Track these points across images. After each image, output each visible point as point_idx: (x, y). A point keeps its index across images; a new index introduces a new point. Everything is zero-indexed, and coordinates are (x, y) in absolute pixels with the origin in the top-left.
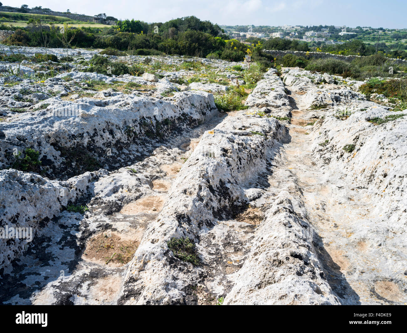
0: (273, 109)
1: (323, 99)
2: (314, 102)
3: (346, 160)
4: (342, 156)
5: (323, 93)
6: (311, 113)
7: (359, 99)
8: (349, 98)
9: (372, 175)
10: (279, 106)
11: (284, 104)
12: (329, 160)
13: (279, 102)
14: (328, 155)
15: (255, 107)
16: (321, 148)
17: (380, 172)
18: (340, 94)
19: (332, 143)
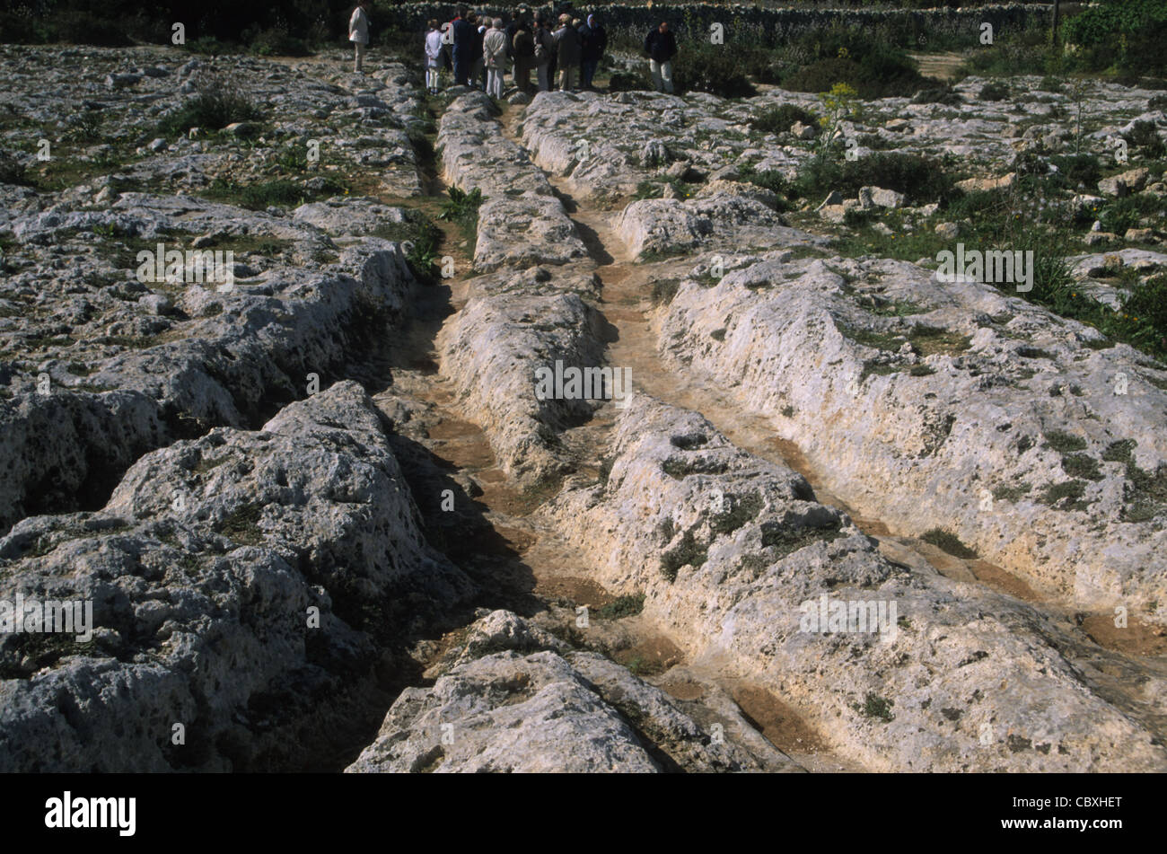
0: (553, 270)
1: (670, 232)
2: (646, 242)
3: (715, 354)
4: (708, 349)
5: (666, 216)
6: (645, 274)
7: (760, 224)
8: (734, 221)
9: (746, 367)
10: (566, 261)
11: (576, 254)
12: (690, 359)
13: (564, 250)
14: (687, 353)
15: (506, 266)
16: (675, 342)
17: (754, 359)
18: (709, 213)
19: (695, 330)
